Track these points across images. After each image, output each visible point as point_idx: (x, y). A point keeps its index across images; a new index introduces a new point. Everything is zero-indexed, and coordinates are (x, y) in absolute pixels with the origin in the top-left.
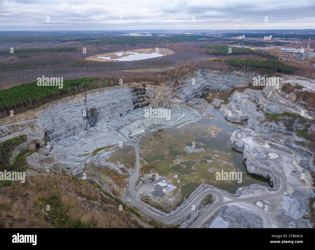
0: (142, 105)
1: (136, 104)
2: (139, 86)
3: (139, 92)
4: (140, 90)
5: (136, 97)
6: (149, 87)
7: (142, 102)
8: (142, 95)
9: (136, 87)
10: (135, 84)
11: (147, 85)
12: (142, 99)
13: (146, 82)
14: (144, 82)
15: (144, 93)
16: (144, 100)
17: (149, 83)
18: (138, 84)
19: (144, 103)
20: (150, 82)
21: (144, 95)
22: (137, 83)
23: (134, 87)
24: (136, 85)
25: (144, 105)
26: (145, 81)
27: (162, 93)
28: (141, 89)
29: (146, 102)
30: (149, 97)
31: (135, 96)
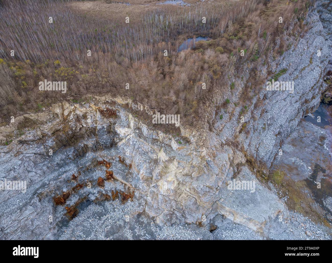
0: (102, 195)
1: (73, 201)
2: (85, 117)
3: (90, 143)
4: (93, 132)
5: (72, 170)
6: (129, 127)
7: (101, 183)
8: (102, 155)
9: (72, 124)
10: (66, 113)
11: (122, 114)
12: (99, 173)
13: (119, 100)
14: (108, 98)
15: (113, 145)
16: (110, 176)
17: (134, 106)
18: (80, 111)
19: (109, 186)
20: (135, 101)
21: (113, 151)
22: (77, 106)
23: (55, 132)
24: (72, 116)
25: (110, 194)
26: (114, 96)
27: (186, 175)
28: (95, 129)
29: (120, 187)
30: (130, 166)
31: (67, 164)
